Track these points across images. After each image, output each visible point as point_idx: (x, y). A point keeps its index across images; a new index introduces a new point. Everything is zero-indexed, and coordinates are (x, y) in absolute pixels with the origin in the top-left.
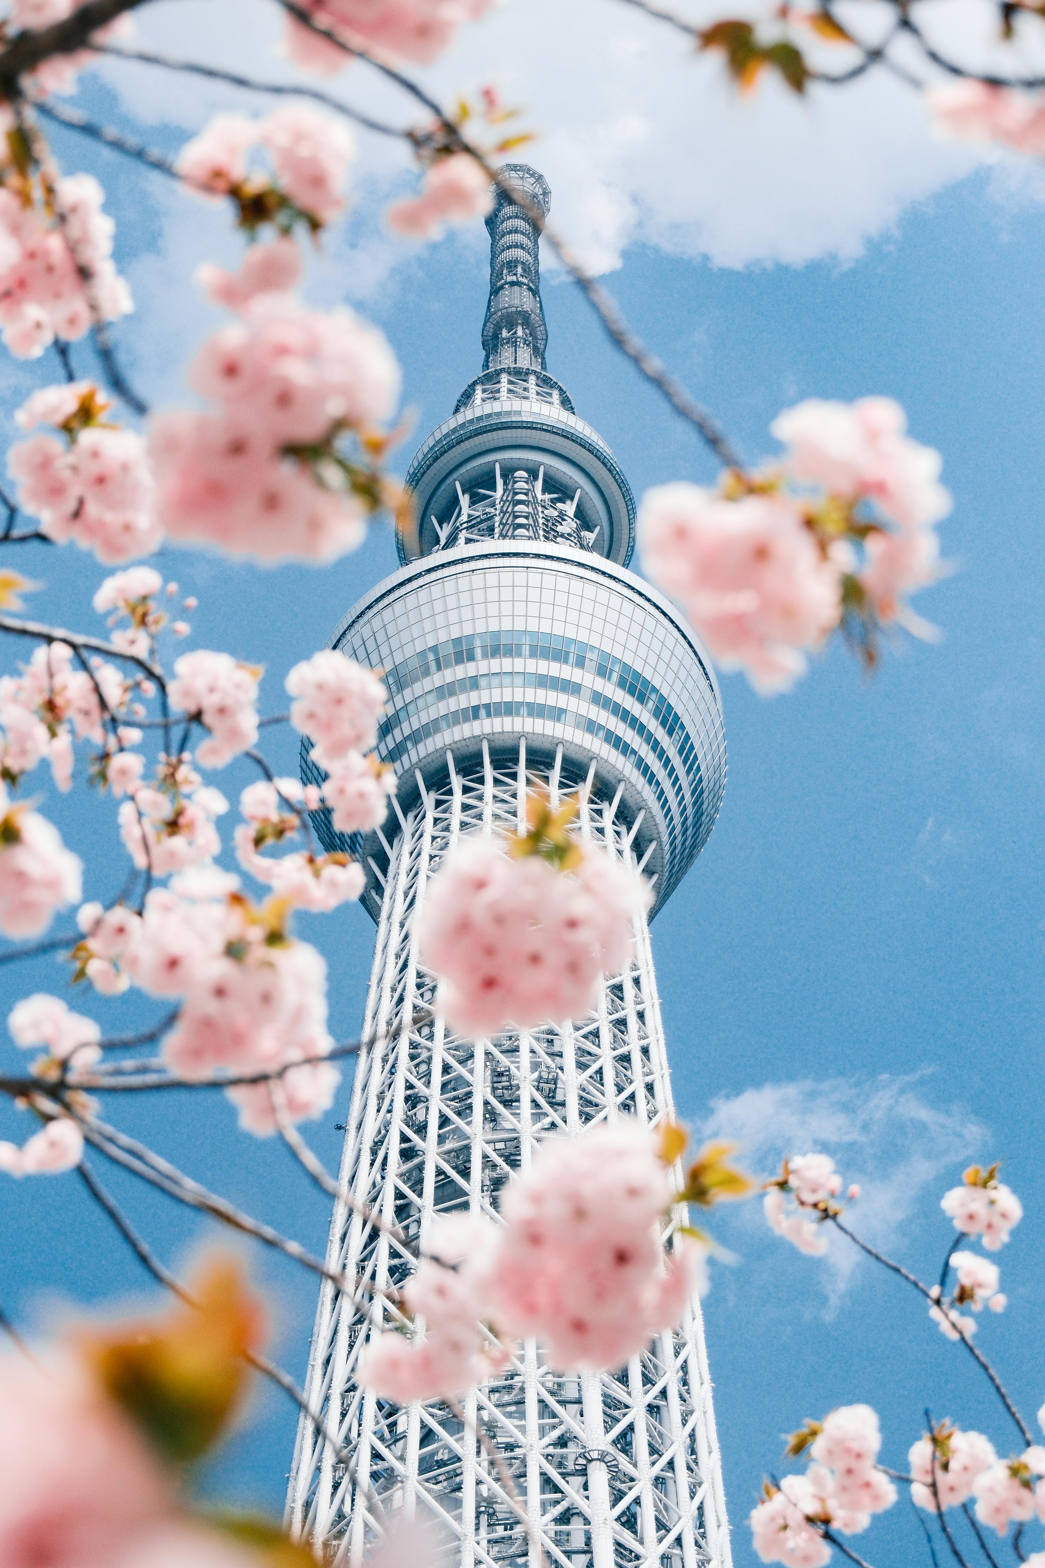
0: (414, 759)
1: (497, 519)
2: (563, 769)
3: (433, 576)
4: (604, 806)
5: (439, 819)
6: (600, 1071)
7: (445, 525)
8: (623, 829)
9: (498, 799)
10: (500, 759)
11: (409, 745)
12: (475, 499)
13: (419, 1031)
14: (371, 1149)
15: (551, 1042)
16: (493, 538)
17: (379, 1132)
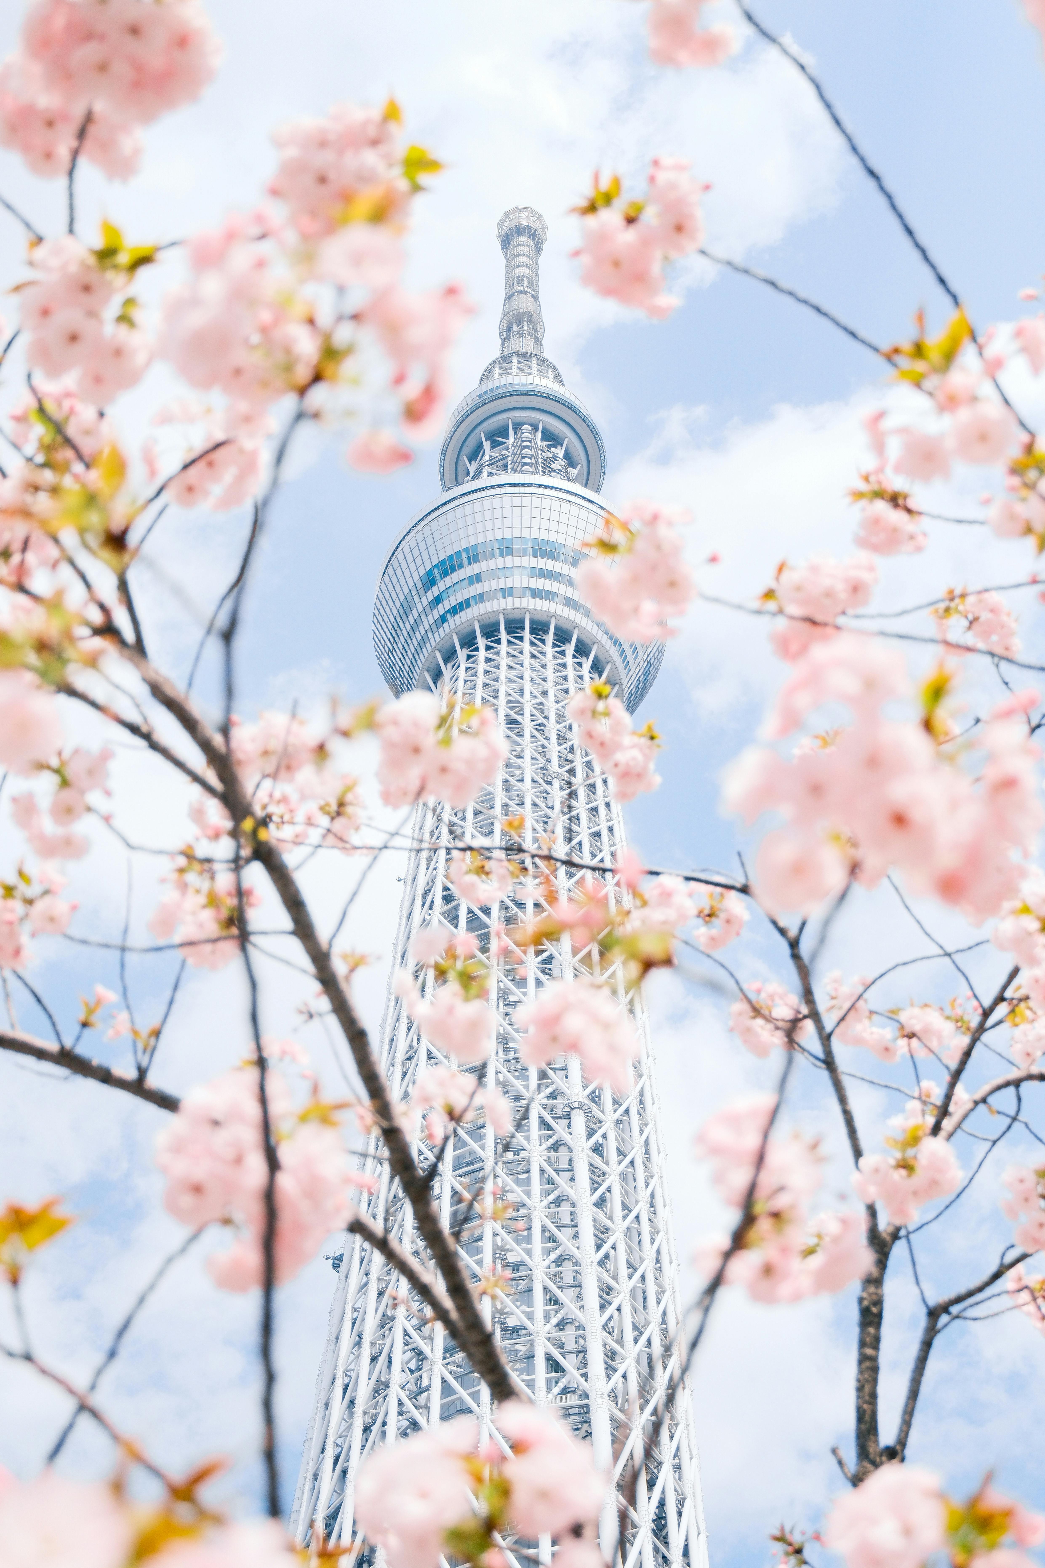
0: (453, 626)
1: (510, 459)
2: (555, 634)
3: (466, 499)
4: (583, 660)
5: (469, 668)
6: (580, 843)
7: (473, 462)
8: (596, 676)
9: (510, 655)
10: (511, 627)
11: (449, 616)
12: (495, 445)
13: (456, 814)
14: (422, 895)
15: (546, 823)
16: (507, 472)
17: (428, 884)
